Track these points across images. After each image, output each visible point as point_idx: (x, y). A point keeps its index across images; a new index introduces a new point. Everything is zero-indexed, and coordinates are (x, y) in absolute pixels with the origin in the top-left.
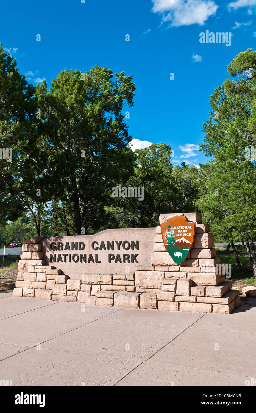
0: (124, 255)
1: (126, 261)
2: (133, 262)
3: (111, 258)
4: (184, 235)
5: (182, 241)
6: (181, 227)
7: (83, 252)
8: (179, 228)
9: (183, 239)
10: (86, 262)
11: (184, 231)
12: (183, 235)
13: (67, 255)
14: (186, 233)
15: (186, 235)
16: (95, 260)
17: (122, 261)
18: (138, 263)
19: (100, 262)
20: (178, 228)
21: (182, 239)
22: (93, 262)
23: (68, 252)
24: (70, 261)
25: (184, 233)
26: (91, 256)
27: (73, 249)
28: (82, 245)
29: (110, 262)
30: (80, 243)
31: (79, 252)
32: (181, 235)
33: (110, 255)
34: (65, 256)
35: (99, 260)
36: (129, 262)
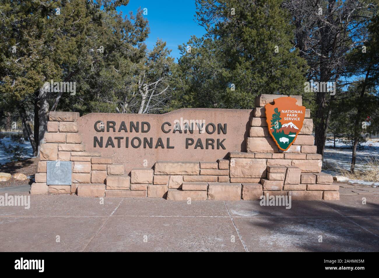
0: (207, 140)
1: (210, 147)
2: (218, 148)
3: (188, 143)
4: (293, 120)
5: (289, 126)
6: (290, 111)
7: (148, 136)
8: (288, 111)
9: (291, 124)
10: (151, 147)
11: (293, 115)
12: (291, 119)
13: (122, 138)
14: (296, 117)
15: (295, 119)
16: (165, 146)
17: (204, 147)
18: (225, 149)
19: (173, 148)
20: (286, 111)
21: (289, 124)
22: (163, 147)
23: (123, 134)
24: (127, 147)
25: (293, 117)
26: (160, 140)
27: (131, 131)
28: (145, 126)
29: (187, 148)
30: (143, 123)
31: (141, 136)
32: (290, 119)
33: (187, 140)
34: (119, 139)
35: (170, 145)
36: (213, 148)
